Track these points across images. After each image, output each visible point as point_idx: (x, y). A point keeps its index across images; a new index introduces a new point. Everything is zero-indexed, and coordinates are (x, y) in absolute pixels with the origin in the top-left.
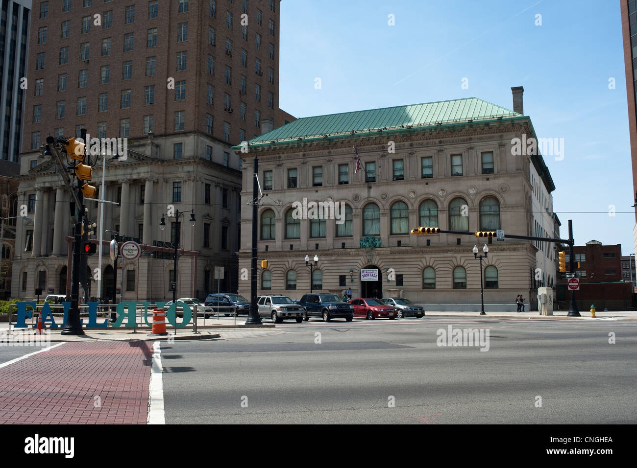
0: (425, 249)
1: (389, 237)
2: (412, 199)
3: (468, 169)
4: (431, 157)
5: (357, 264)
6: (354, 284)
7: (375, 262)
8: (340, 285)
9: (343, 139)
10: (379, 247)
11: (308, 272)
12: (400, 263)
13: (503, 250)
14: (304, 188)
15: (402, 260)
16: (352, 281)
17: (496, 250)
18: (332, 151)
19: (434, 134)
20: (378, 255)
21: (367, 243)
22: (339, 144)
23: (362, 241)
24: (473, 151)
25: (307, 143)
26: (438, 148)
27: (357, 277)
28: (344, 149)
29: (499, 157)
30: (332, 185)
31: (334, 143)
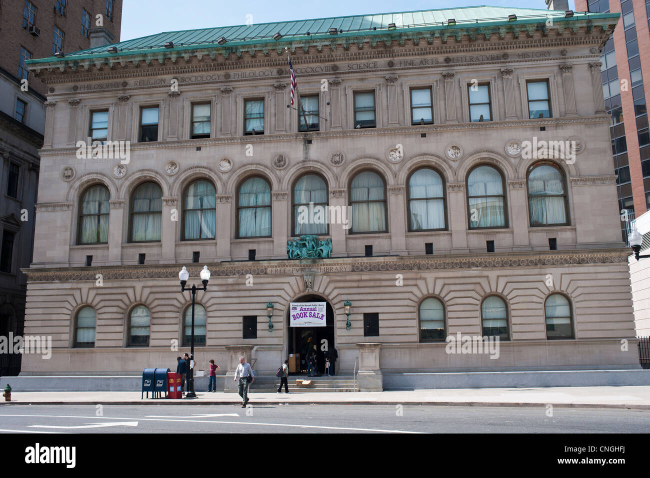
0: (423, 262)
1: (347, 239)
2: (395, 164)
3: (502, 110)
4: (430, 88)
5: (282, 293)
6: (274, 334)
7: (319, 288)
8: (245, 336)
9: (257, 49)
10: (328, 257)
11: (176, 309)
12: (372, 290)
13: (580, 262)
14: (173, 142)
15: (378, 284)
16: (271, 327)
17: (567, 262)
18: (232, 72)
19: (437, 42)
20: (326, 273)
21: (304, 249)
22: (247, 58)
23: (292, 245)
24: (511, 77)
25: (183, 55)
26: (444, 70)
27: (281, 319)
28: (257, 71)
29: (561, 90)
30: (229, 136)
31: (239, 54)
